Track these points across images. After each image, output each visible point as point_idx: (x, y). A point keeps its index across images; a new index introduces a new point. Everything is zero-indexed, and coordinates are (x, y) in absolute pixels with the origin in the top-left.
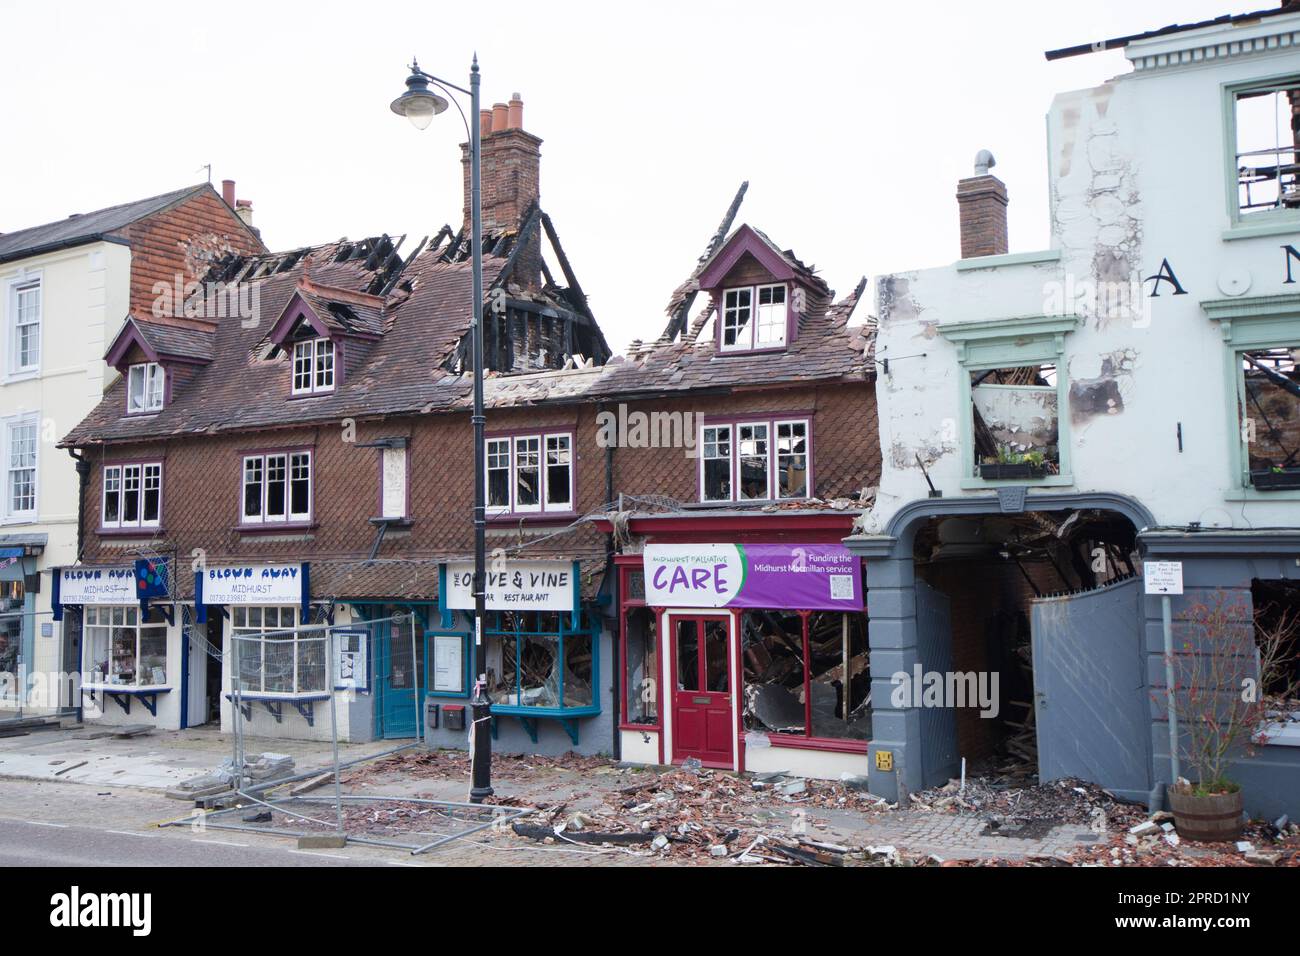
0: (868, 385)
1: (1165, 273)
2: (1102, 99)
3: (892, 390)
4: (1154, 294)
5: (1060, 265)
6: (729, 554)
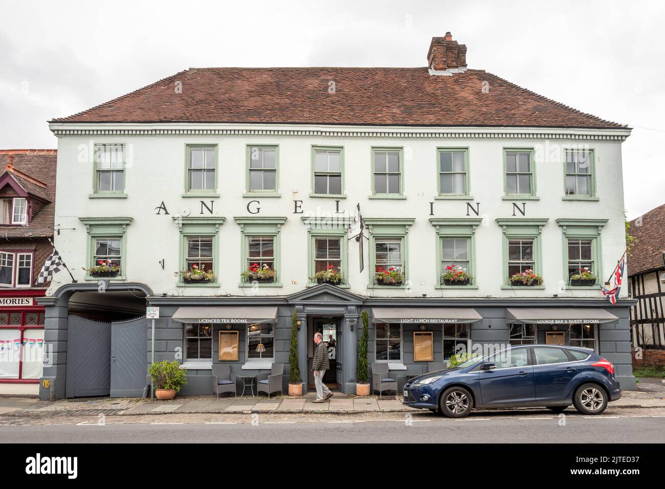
0: (50, 239)
1: (162, 206)
4: (158, 214)
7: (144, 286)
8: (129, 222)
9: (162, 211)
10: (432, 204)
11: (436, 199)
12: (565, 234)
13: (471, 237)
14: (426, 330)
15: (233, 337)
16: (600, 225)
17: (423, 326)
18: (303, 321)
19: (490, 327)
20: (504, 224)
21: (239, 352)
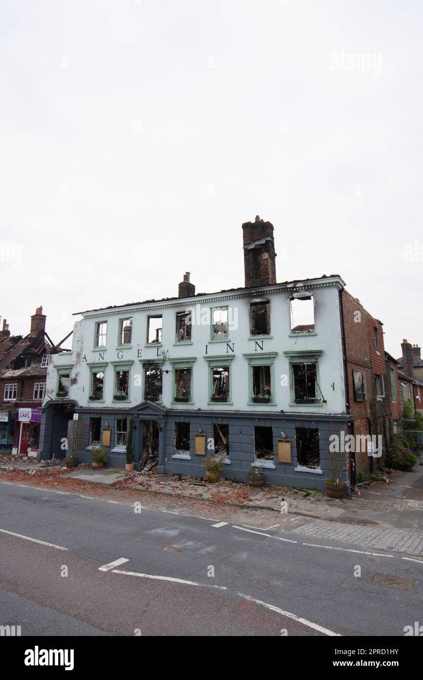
0: (45, 377)
1: (85, 357)
2: (81, 323)
3: (48, 378)
4: (83, 361)
5: (72, 354)
6: (30, 410)
7: (76, 402)
8: (71, 367)
9: (85, 360)
10: (207, 346)
11: (209, 343)
12: (290, 363)
13: (229, 368)
14: (201, 433)
15: (108, 433)
16: (316, 355)
17: (200, 430)
18: (137, 424)
19: (241, 432)
20: (249, 357)
21: (111, 441)
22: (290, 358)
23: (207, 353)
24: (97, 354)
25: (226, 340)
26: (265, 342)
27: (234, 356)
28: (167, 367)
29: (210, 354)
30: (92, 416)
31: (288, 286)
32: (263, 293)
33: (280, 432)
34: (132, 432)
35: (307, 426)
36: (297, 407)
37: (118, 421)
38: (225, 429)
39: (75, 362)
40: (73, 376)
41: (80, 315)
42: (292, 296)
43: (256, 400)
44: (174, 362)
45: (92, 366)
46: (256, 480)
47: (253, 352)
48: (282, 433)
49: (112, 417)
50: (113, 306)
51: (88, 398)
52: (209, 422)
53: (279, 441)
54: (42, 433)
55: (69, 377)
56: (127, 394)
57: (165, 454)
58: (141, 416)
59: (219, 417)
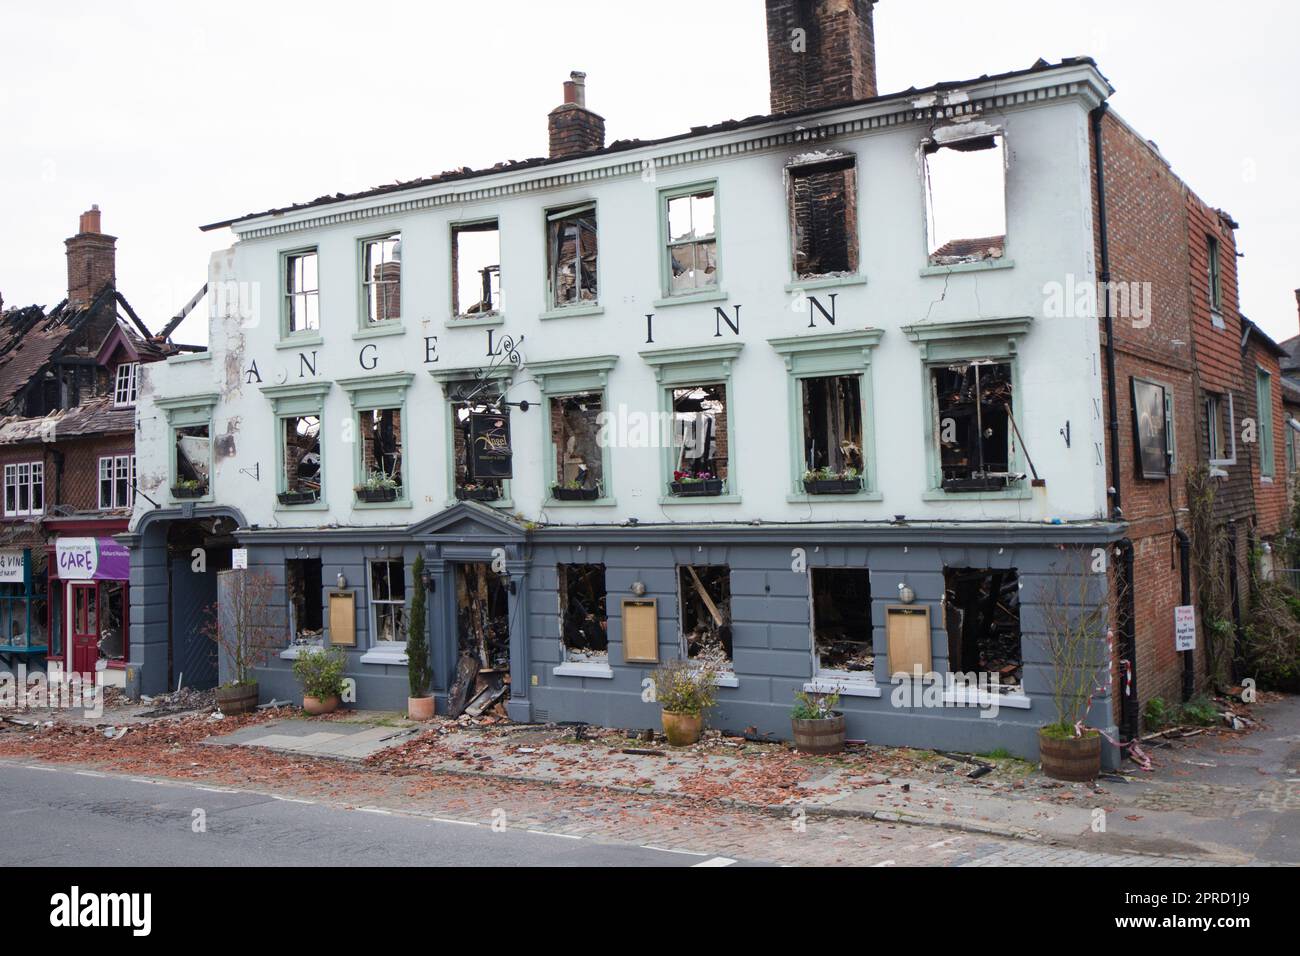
0: (130, 437)
1: (254, 369)
2: (230, 257)
3: (141, 440)
4: (248, 382)
5: (212, 362)
6: (90, 543)
7: (236, 511)
8: (212, 401)
9: (254, 377)
10: (649, 317)
11: (657, 307)
12: (925, 363)
13: (724, 385)
14: (644, 594)
15: (348, 603)
16: (1010, 332)
17: (638, 587)
18: (438, 574)
19: (768, 589)
20: (791, 350)
21: (356, 630)
22: (924, 346)
23: (650, 340)
24: (295, 356)
25: (713, 296)
26: (843, 296)
27: (739, 348)
28: (523, 389)
29: (659, 344)
30: (292, 555)
31: (918, 104)
32: (831, 130)
33: (891, 583)
34: (424, 600)
35: (979, 562)
36: (951, 505)
37: (374, 566)
38: (717, 580)
39: (224, 387)
40: (219, 430)
41: (228, 229)
42: (930, 136)
43: (815, 487)
44: (546, 373)
45: (278, 396)
46: (821, 734)
47: (805, 331)
48: (901, 586)
49: (356, 556)
50: (334, 196)
51: (275, 499)
52: (667, 559)
53: (892, 612)
54: (137, 613)
55: (207, 435)
56: (399, 481)
57: (530, 664)
58: (446, 550)
59: (697, 545)
